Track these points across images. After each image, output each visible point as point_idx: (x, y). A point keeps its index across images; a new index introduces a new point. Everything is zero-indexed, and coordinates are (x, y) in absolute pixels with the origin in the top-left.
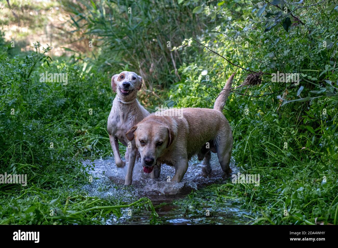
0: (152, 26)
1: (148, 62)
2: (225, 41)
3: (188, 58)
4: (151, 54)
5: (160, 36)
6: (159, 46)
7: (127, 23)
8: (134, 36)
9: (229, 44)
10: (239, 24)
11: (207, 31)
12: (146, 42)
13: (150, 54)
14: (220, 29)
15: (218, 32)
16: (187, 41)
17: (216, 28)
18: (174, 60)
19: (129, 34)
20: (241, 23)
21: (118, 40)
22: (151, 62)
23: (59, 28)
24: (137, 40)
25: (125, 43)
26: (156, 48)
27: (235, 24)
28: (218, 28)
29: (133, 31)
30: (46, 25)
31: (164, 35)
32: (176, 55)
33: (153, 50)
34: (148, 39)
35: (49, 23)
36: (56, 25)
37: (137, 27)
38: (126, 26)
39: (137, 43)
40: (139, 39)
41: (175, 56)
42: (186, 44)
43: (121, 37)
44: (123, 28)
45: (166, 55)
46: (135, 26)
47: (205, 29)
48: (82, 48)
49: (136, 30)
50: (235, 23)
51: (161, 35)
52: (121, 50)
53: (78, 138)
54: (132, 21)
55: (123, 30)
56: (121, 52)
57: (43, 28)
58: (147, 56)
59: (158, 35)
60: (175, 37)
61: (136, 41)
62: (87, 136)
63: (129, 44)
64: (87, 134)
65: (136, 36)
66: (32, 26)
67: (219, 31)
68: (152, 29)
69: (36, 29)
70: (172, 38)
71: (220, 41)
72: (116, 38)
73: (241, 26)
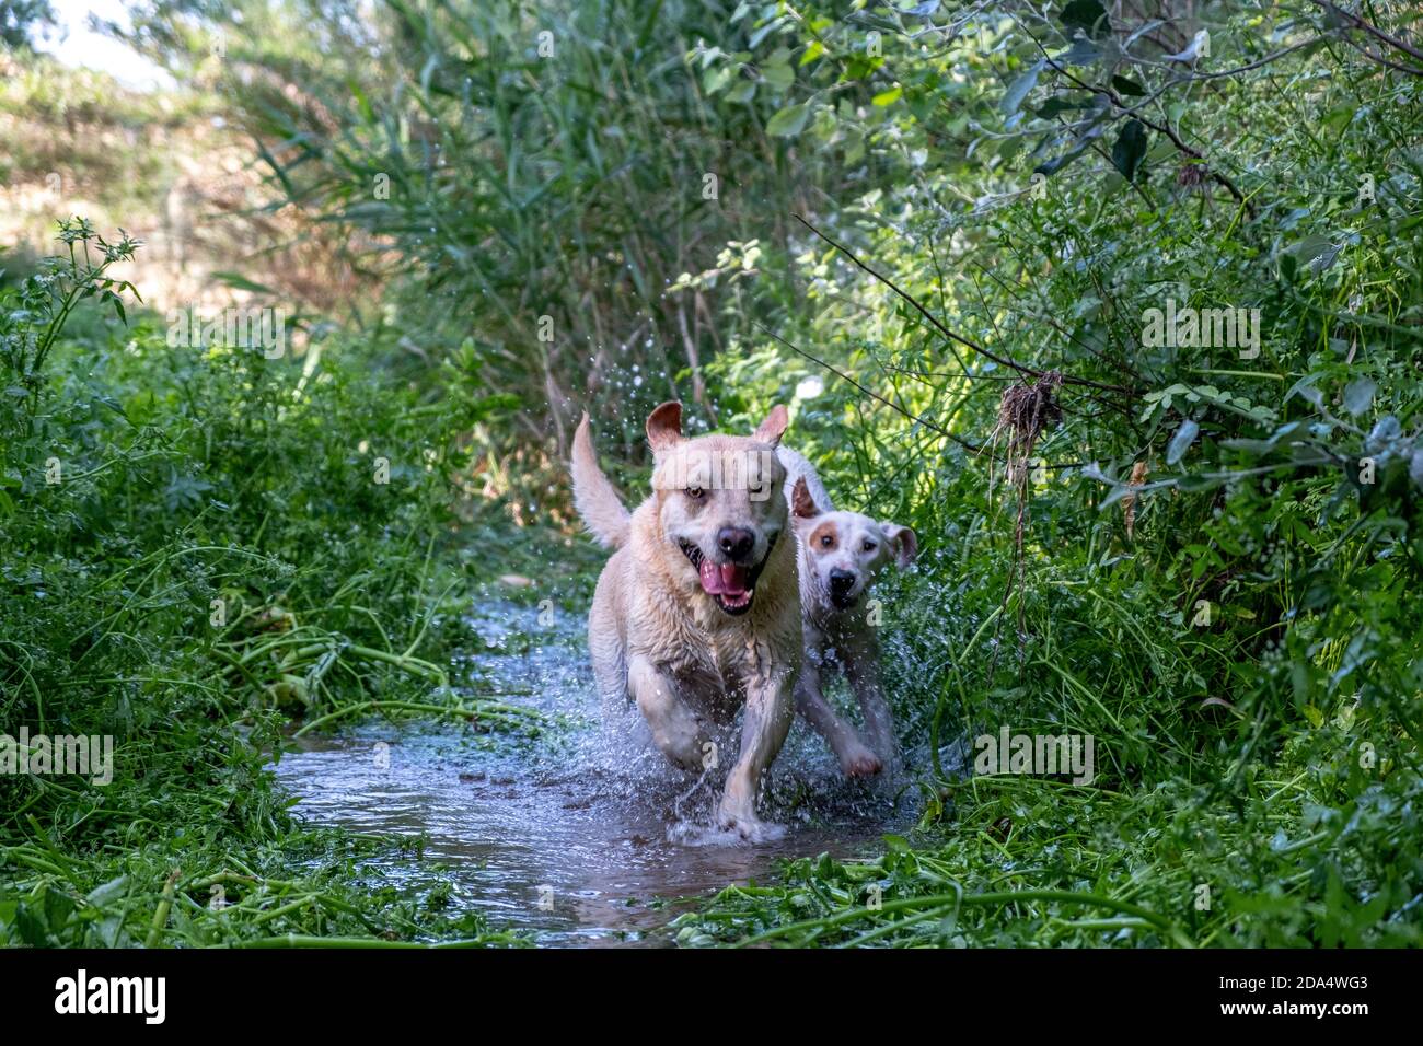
0: (604, 198)
1: (582, 346)
2: (900, 256)
3: (749, 331)
4: (596, 314)
5: (635, 238)
6: (629, 279)
7: (500, 182)
8: (523, 234)
9: (915, 269)
10: (957, 184)
11: (833, 218)
12: (575, 262)
13: (591, 317)
14: (881, 206)
15: (871, 219)
16: (737, 252)
17: (865, 199)
18: (693, 341)
19: (504, 226)
20: (965, 181)
21: (458, 253)
22: (593, 348)
23: (223, 205)
24: (538, 256)
25: (486, 265)
26: (618, 287)
27: (940, 181)
28: (871, 200)
29: (523, 213)
30: (168, 191)
31: (651, 234)
32: (702, 319)
33: (605, 297)
34: (583, 252)
35: (183, 181)
36: (210, 191)
37: (538, 199)
38: (494, 190)
39: (540, 265)
40: (547, 249)
41: (698, 325)
42: (735, 263)
43: (470, 240)
44: (481, 201)
45: (660, 317)
46: (533, 193)
47: (825, 210)
48: (318, 289)
49: (536, 212)
50: (943, 178)
51: (640, 233)
52: (468, 291)
53: (251, 646)
54: (519, 171)
55: (483, 209)
56: (472, 302)
57: (155, 200)
58: (581, 323)
59: (627, 233)
60: (702, 247)
61: (532, 258)
62: (291, 636)
63: (505, 269)
64: (291, 627)
65: (536, 235)
66: (110, 191)
67: (877, 215)
68: (606, 207)
69: (128, 202)
70: (688, 246)
71: (881, 255)
72: (451, 242)
73: (966, 193)
